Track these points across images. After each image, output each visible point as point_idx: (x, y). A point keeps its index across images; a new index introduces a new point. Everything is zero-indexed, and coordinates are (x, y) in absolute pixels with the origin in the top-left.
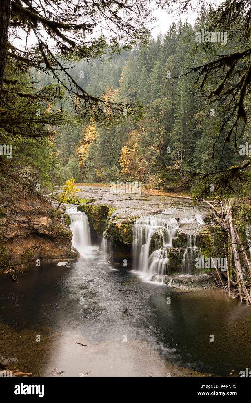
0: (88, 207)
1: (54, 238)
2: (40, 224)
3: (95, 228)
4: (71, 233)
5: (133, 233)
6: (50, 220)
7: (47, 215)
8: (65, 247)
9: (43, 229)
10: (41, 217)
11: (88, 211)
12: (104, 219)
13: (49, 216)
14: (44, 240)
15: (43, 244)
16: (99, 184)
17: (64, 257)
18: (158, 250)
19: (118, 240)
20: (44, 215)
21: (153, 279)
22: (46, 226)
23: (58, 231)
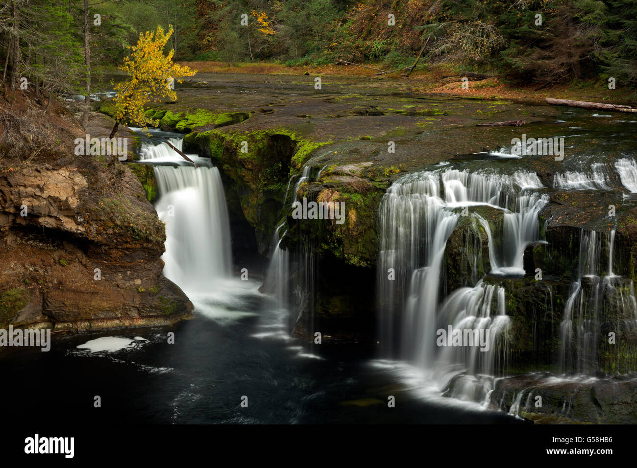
0: (223, 139)
1: (98, 245)
2: (45, 195)
3: (246, 212)
4: (160, 229)
5: (380, 226)
6: (81, 181)
7: (71, 163)
8: (138, 277)
9: (55, 214)
10: (48, 169)
11: (220, 153)
12: (279, 180)
13: (79, 167)
14: (63, 253)
15: (58, 267)
16: (263, 64)
17: (134, 313)
18: (471, 285)
19: (326, 251)
20: (59, 161)
21: (451, 389)
22: (66, 201)
23: (113, 221)
